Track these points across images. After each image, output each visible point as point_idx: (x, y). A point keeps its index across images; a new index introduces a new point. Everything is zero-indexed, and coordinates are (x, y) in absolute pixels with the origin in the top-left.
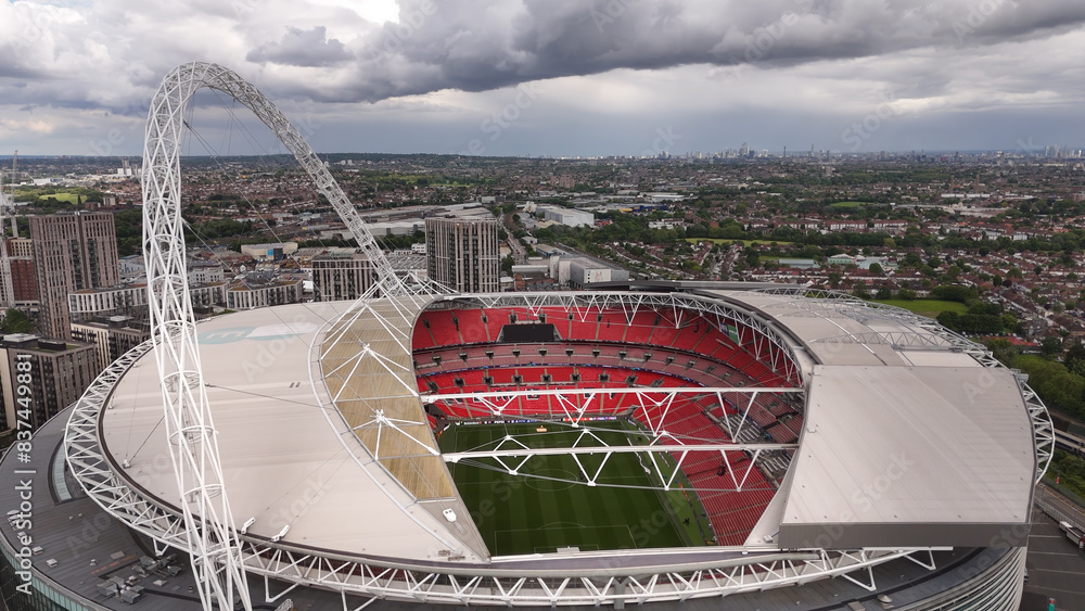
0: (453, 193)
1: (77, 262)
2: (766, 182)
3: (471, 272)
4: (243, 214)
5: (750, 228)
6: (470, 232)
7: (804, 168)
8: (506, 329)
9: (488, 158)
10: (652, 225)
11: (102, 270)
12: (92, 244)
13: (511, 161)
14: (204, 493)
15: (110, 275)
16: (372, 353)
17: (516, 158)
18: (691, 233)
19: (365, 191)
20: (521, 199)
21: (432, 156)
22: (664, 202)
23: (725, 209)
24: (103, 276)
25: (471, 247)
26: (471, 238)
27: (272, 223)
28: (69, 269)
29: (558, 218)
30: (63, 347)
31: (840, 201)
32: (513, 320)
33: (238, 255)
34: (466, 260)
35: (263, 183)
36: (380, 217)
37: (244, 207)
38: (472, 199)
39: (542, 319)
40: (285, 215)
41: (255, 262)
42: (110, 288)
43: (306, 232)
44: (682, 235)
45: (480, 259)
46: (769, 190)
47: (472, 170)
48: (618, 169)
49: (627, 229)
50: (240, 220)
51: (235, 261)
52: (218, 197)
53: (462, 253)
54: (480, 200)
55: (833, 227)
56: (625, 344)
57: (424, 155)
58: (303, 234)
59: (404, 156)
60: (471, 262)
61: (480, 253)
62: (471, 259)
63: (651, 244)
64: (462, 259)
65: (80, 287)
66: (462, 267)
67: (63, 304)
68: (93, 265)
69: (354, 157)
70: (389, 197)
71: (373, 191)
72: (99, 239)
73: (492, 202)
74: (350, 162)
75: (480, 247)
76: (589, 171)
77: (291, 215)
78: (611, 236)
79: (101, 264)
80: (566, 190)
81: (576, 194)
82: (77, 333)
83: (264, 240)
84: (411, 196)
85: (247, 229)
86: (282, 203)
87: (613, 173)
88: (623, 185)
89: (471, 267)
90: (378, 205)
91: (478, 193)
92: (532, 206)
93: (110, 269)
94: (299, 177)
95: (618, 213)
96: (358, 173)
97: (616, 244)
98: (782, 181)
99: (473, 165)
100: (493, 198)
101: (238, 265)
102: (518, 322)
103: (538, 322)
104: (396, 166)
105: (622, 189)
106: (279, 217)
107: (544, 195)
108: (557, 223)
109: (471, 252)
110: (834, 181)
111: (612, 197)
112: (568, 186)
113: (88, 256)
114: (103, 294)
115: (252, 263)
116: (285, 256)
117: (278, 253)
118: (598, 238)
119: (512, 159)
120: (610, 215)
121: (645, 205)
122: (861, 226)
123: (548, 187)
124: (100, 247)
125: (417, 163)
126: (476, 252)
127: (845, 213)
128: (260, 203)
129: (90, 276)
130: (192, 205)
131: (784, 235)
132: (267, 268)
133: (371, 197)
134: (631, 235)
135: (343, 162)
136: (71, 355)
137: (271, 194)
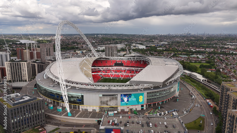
0: (119, 42)
1: (47, 51)
2: (188, 40)
3: (112, 55)
4: (77, 45)
5: (178, 49)
6: (112, 48)
7: (199, 37)
8: (115, 64)
9: (129, 35)
10: (158, 49)
11: (51, 53)
12: (49, 48)
13: (134, 36)
14: (61, 73)
15: (52, 54)
16: (85, 61)
17: (135, 35)
18: (165, 50)
19: (102, 41)
20: (133, 43)
21: (117, 34)
22: (163, 44)
23: (176, 46)
24: (51, 54)
25: (112, 50)
26: (112, 49)
27: (82, 47)
28: (46, 52)
29: (138, 47)
30: (45, 63)
31: (203, 44)
32: (116, 62)
33: (75, 52)
34: (111, 53)
35: (82, 39)
36: (103, 46)
37: (78, 44)
38: (123, 43)
39: (121, 62)
40: (85, 46)
41: (78, 54)
42: (52, 56)
43: (89, 49)
44: (163, 51)
45: (114, 53)
46: (188, 42)
47: (125, 37)
48: (157, 37)
49: (152, 49)
50: (77, 46)
51: (74, 53)
52: (73, 42)
53: (111, 51)
54: (124, 43)
55: (197, 50)
56: (135, 67)
57: (116, 34)
58: (88, 49)
59: (111, 34)
60: (112, 53)
61: (114, 51)
62: (112, 52)
63: (156, 52)
64: (111, 52)
65: (47, 56)
66: (111, 54)
67: (45, 58)
68: (50, 52)
69: (101, 34)
70: (106, 43)
71: (103, 41)
72: (51, 48)
73: (127, 44)
74: (100, 35)
75: (114, 50)
76: (150, 37)
77: (86, 46)
78: (148, 51)
79: (51, 52)
80: (143, 41)
81: (145, 42)
82: (47, 62)
83: (80, 50)
84: (110, 42)
85: (77, 48)
86: (85, 43)
87: (155, 38)
88: (156, 40)
89: (112, 54)
90: (104, 44)
91: (124, 42)
92: (134, 44)
93: (52, 53)
94: (89, 38)
95: (152, 46)
96: (101, 38)
97: (149, 52)
98: (192, 40)
99: (125, 36)
100: (127, 43)
101: (75, 54)
102: (117, 63)
103: (121, 63)
104: (109, 36)
105: (156, 41)
106: (84, 46)
107: (138, 42)
108: (137, 48)
109: (112, 51)
110: (204, 40)
111: (152, 43)
112: (144, 41)
113: (49, 51)
114: (51, 57)
115: (77, 54)
116: (84, 53)
117: (82, 52)
118: (145, 51)
119: (134, 35)
120: (150, 46)
121: (158, 45)
122: (203, 50)
123: (140, 41)
124: (51, 49)
125: (114, 36)
126: (113, 51)
127: (202, 47)
128: (81, 43)
129: (49, 54)
130: (68, 43)
131: (184, 51)
132: (80, 55)
133: (103, 42)
134: (152, 50)
135: (99, 35)
136: (46, 64)
137: (83, 42)
